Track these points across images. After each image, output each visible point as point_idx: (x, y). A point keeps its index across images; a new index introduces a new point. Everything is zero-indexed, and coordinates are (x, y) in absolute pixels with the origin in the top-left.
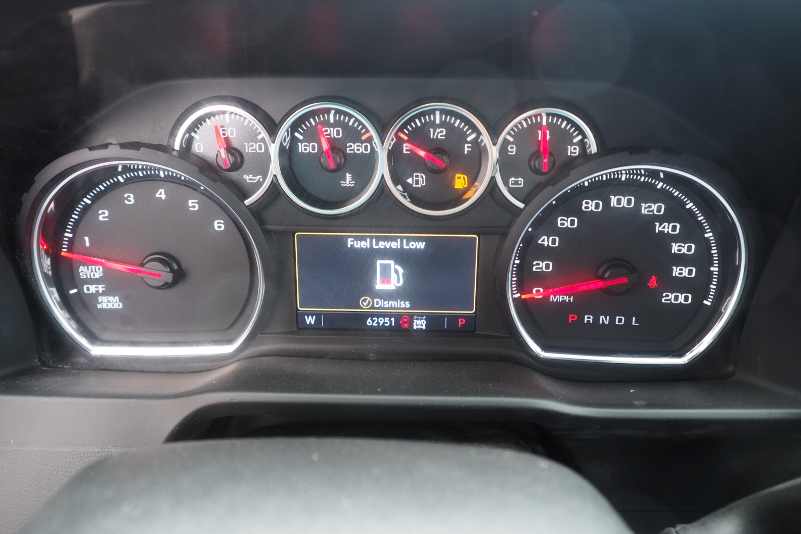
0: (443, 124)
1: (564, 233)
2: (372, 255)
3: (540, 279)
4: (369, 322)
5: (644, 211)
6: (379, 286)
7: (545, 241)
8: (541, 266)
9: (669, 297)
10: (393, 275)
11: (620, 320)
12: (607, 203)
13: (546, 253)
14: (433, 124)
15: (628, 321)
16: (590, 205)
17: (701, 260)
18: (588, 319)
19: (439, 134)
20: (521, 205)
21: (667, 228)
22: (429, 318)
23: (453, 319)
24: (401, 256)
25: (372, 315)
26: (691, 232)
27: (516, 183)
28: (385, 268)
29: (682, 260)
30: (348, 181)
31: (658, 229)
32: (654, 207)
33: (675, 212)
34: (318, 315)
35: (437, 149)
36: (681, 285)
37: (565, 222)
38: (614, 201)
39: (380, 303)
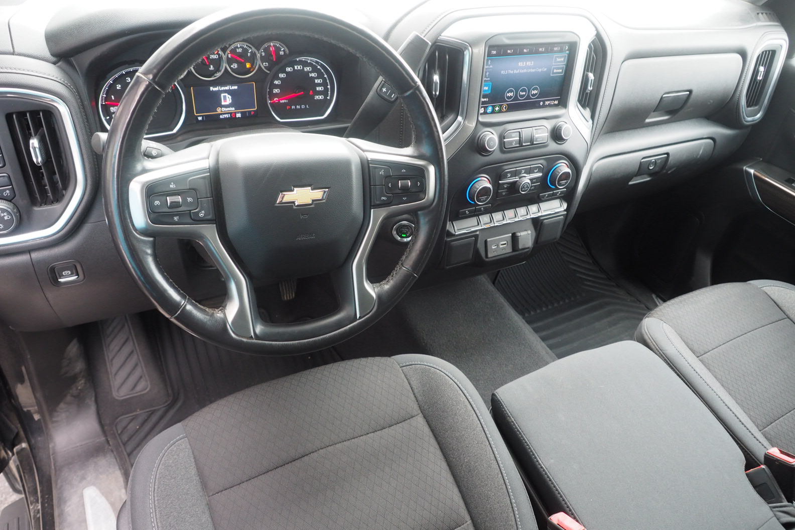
0: (241, 47)
1: (281, 79)
2: (220, 92)
3: (276, 95)
4: (221, 117)
5: (305, 70)
6: (223, 103)
7: (276, 82)
8: (276, 91)
9: (317, 97)
10: (227, 99)
11: (303, 106)
12: (294, 68)
13: (277, 86)
14: (237, 47)
15: (306, 106)
16: (289, 69)
17: (324, 84)
18: (293, 107)
19: (240, 50)
20: (268, 72)
21: (313, 75)
22: (242, 113)
23: (250, 112)
24: (229, 92)
25: (222, 114)
26: (320, 76)
27: (266, 64)
28: (225, 97)
29: (319, 85)
30: (212, 68)
31: (310, 75)
32: (308, 68)
33: (315, 69)
34: (202, 116)
35: (240, 55)
36: (320, 93)
37: (282, 75)
38: (296, 67)
39: (224, 109)
